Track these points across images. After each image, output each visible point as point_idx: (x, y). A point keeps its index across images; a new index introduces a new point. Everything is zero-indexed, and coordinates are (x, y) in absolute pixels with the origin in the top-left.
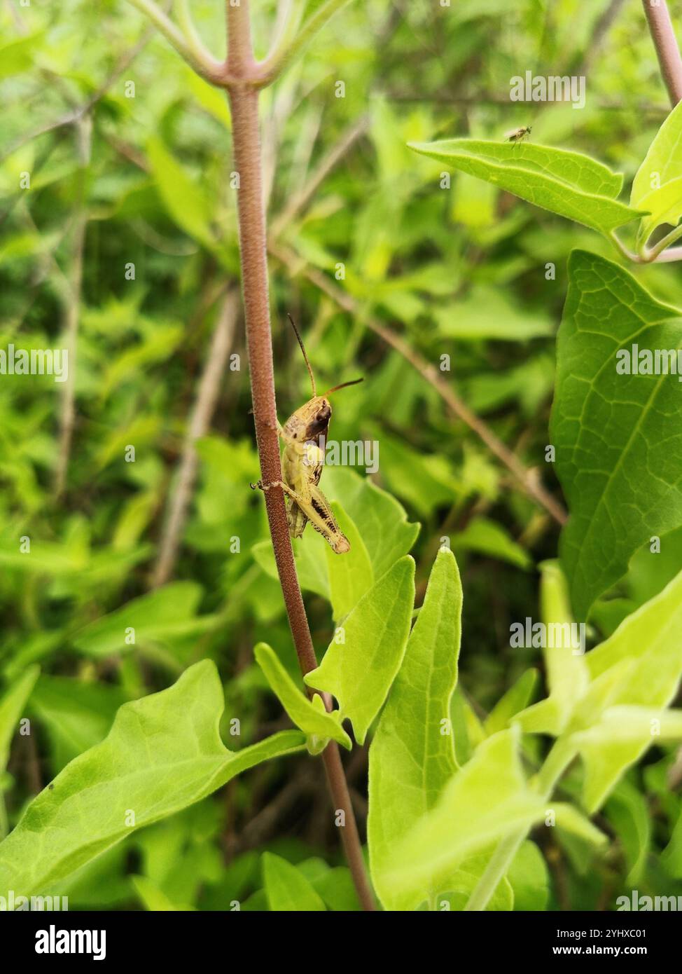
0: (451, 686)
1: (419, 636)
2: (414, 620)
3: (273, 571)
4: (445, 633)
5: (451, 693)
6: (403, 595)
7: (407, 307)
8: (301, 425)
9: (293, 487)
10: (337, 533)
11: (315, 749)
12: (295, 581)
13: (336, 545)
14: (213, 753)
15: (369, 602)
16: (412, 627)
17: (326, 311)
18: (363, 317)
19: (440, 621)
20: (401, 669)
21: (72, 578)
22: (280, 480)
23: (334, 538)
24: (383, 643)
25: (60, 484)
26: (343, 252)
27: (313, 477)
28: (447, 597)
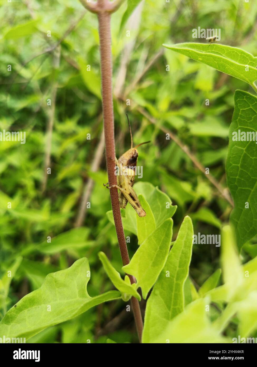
0: (185, 277)
1: (173, 254)
2: (171, 247)
3: (113, 221)
4: (184, 254)
5: (185, 279)
6: (167, 235)
7: (178, 123)
8: (125, 160)
9: (121, 187)
10: (140, 208)
11: (126, 299)
12: (122, 227)
13: (140, 213)
14: (83, 297)
15: (152, 237)
16: (170, 249)
17: (145, 123)
18: (159, 125)
19: (183, 248)
20: (164, 267)
21: (44, 224)
22: (116, 184)
23: (139, 210)
24: (157, 255)
25: (44, 187)
26: (154, 101)
27: (130, 182)
28: (187, 238)
